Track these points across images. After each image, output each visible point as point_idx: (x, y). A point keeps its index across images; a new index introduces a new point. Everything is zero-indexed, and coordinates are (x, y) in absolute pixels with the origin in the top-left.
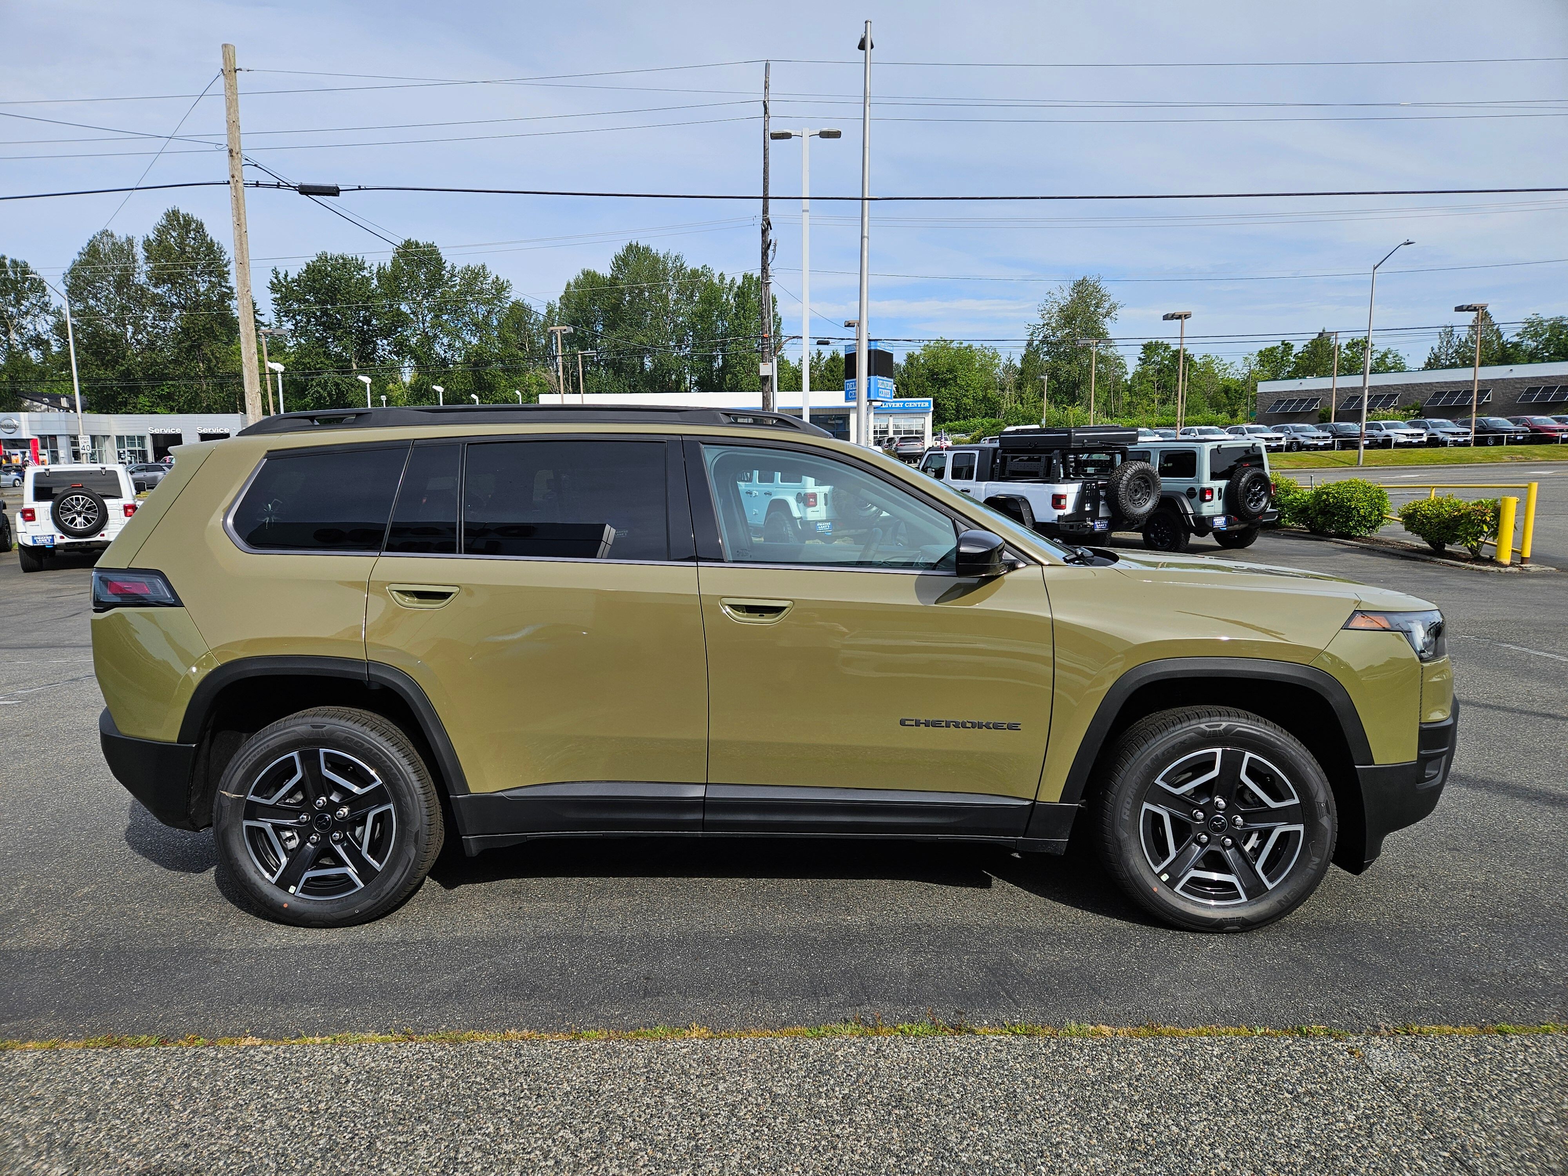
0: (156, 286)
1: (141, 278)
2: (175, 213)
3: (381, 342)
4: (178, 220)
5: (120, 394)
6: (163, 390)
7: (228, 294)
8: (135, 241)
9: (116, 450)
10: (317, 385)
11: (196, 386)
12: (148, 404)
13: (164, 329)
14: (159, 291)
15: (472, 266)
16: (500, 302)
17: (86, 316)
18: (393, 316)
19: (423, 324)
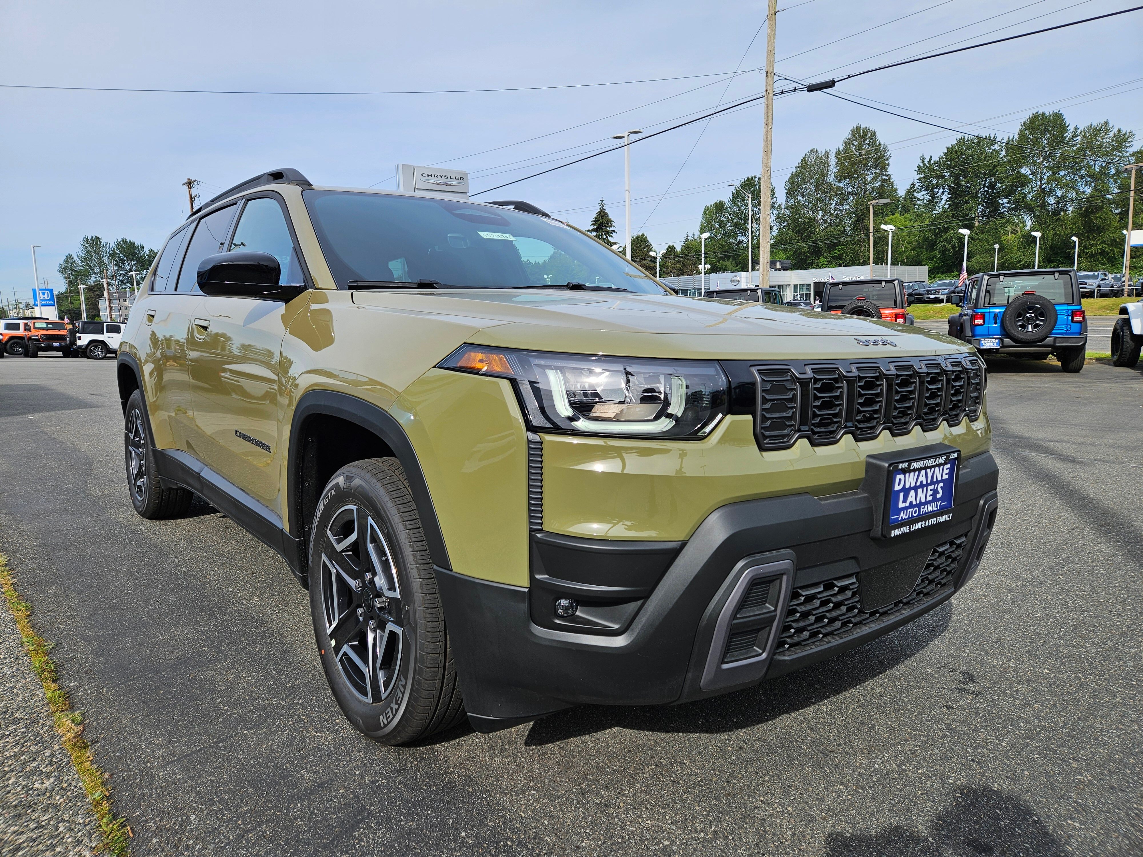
0: (839, 182)
1: (831, 178)
2: (858, 128)
3: (1003, 201)
4: (859, 133)
5: (809, 257)
6: (835, 253)
7: (886, 180)
8: (831, 153)
9: (793, 294)
10: (944, 241)
11: (857, 248)
12: (825, 263)
13: (842, 211)
14: (841, 185)
15: (1095, 124)
16: (1120, 152)
17: (795, 209)
18: (1013, 179)
19: (1041, 182)
